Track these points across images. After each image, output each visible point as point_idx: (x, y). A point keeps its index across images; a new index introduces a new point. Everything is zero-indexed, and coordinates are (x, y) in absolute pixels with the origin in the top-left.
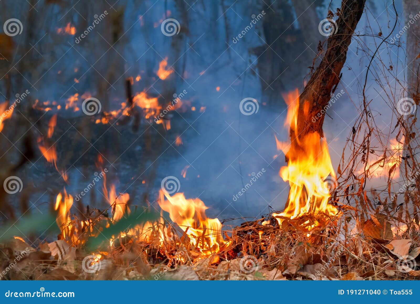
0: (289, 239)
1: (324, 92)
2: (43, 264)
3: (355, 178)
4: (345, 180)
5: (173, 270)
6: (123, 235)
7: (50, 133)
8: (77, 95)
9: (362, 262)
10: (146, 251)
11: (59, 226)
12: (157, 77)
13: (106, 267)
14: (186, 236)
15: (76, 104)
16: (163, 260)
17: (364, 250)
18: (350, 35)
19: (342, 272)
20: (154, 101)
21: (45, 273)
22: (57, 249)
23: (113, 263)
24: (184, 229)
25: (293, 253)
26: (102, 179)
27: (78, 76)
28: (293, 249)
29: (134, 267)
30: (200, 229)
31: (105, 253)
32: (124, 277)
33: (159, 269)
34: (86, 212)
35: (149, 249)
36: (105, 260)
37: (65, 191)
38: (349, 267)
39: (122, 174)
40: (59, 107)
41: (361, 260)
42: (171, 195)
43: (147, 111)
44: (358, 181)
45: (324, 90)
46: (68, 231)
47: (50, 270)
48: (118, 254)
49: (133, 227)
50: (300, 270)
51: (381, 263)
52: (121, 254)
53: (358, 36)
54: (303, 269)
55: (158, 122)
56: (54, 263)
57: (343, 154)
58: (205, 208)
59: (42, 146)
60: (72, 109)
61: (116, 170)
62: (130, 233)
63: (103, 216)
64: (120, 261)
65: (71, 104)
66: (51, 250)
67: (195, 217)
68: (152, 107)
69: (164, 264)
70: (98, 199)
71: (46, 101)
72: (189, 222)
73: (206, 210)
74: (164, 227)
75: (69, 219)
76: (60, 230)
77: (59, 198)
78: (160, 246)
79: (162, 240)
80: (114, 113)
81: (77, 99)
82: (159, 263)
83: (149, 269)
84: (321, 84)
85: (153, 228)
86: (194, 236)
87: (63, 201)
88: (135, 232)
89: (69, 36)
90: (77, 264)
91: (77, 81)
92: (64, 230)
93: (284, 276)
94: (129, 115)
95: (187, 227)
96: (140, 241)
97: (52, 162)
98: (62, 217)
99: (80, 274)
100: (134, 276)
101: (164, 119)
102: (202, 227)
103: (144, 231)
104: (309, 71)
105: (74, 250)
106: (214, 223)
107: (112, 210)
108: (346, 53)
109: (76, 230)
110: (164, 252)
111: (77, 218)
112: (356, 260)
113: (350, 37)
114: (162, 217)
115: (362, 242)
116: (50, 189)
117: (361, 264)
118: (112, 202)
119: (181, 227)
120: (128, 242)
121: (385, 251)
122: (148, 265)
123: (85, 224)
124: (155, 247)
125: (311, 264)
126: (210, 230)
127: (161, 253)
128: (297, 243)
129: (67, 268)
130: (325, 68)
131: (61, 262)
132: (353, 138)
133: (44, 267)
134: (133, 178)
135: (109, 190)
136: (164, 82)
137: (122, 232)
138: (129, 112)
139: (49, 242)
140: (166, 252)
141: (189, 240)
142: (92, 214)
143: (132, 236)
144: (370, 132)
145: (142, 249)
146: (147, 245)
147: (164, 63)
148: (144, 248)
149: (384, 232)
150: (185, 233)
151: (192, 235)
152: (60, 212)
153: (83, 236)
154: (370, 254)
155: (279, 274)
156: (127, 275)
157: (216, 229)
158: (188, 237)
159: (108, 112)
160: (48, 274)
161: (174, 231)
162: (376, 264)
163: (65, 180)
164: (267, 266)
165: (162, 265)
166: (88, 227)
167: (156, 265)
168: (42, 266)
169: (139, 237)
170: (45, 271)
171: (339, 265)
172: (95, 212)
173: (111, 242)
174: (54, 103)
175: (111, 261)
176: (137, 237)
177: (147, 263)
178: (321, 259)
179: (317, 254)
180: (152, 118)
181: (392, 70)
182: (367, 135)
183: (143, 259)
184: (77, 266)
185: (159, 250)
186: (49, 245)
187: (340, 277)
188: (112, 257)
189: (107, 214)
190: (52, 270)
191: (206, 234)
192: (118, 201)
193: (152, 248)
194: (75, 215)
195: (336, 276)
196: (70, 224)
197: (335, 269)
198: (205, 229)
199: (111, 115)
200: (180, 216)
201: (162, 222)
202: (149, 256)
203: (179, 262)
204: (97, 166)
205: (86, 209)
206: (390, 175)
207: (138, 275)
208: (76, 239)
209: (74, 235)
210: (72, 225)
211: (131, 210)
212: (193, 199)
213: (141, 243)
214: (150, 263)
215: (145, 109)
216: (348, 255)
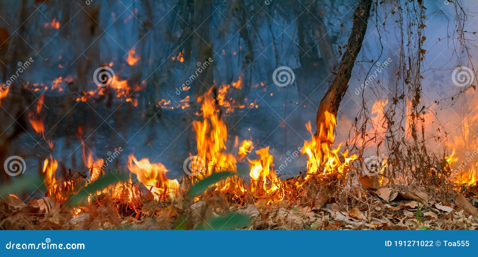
0: (315, 188)
1: (337, 97)
2: (33, 217)
3: (357, 149)
4: (351, 151)
5: (140, 221)
6: (99, 193)
7: (39, 109)
8: (60, 78)
9: (361, 202)
10: (118, 206)
11: (46, 185)
12: (127, 64)
13: (85, 219)
14: (151, 193)
15: (60, 85)
16: (132, 213)
17: (362, 195)
18: (353, 61)
19: (349, 208)
20: (124, 83)
21: (35, 224)
22: (44, 204)
23: (91, 216)
24: (149, 188)
25: (318, 196)
26: (82, 147)
27: (61, 63)
28: (318, 194)
29: (108, 219)
30: (162, 188)
31: (83, 208)
32: (100, 227)
33: (128, 221)
34: (69, 174)
35: (120, 204)
36: (84, 214)
37: (51, 157)
38: (353, 205)
39: (98, 142)
40: (46, 88)
41: (360, 200)
42: (138, 160)
43: (119, 91)
44: (358, 151)
45: (337, 95)
46: (54, 189)
47: (39, 222)
48: (94, 209)
49: (106, 186)
50: (323, 207)
51: (373, 202)
52: (98, 208)
53: (358, 62)
54: (325, 206)
55: (128, 100)
56: (42, 216)
57: (349, 134)
58: (166, 171)
59: (32, 119)
60: (57, 89)
61: (93, 139)
62: (105, 191)
63: (82, 177)
64: (96, 214)
65: (56, 86)
66: (39, 205)
67: (158, 178)
68: (123, 88)
69: (132, 216)
70: (78, 163)
71: (35, 83)
72: (153, 182)
73: (167, 172)
74: (132, 186)
75: (54, 180)
76: (47, 189)
77: (46, 163)
78: (129, 202)
79: (130, 197)
80: (91, 93)
81: (61, 81)
82: (128, 216)
83: (120, 221)
84: (335, 91)
85: (124, 187)
86: (157, 194)
87: (49, 165)
88: (109, 191)
89: (54, 29)
90: (61, 216)
91: (61, 67)
92: (50, 189)
93: (312, 211)
94: (104, 94)
95: (151, 186)
96: (113, 197)
97: (40, 133)
98: (49, 179)
99: (63, 225)
100: (108, 226)
101: (132, 97)
102: (164, 187)
103: (116, 190)
104: (327, 84)
105: (58, 205)
106: (174, 183)
107: (90, 173)
108: (351, 72)
109: (60, 189)
110: (132, 207)
111: (61, 179)
112: (357, 201)
113: (353, 62)
114: (131, 178)
115: (361, 190)
116: (39, 155)
117: (360, 204)
118: (89, 165)
119: (146, 186)
120: (102, 198)
121: (375, 195)
122: (120, 217)
123: (67, 184)
124: (125, 203)
125: (329, 203)
126: (170, 189)
127: (130, 207)
128: (320, 190)
129: (53, 220)
130: (338, 81)
131: (48, 215)
132: (356, 124)
133: (34, 220)
134: (107, 146)
135: (87, 155)
136: (133, 67)
137: (98, 190)
138: (103, 92)
139: (38, 199)
140: (134, 206)
141: (153, 196)
142: (73, 175)
143: (106, 194)
144: (366, 121)
145: (115, 204)
146: (118, 201)
147: (133, 51)
148: (116, 203)
149: (375, 184)
150: (149, 192)
151: (155, 193)
152: (47, 174)
153: (66, 194)
154: (366, 197)
155: (309, 210)
156: (102, 225)
157: (175, 188)
158: (152, 195)
159: (86, 92)
160: (37, 225)
161: (141, 190)
162: (370, 203)
163: (51, 147)
164: (302, 205)
165: (131, 217)
166: (70, 187)
167: (126, 218)
168: (32, 218)
169: (111, 195)
170: (35, 223)
171: (347, 204)
172: (75, 175)
173: (89, 198)
174: (42, 85)
175: (89, 214)
176: (110, 194)
177: (118, 216)
178: (336, 200)
179: (333, 197)
180: (122, 96)
181: (379, 83)
182: (364, 122)
183: (115, 212)
184: (61, 218)
185: (128, 205)
186: (38, 201)
187: (347, 212)
188: (90, 211)
189: (85, 175)
190: (41, 221)
191: (167, 192)
192: (94, 165)
193: (123, 203)
194: (59, 176)
195: (345, 211)
196: (55, 183)
197: (344, 206)
198: (166, 188)
199: (89, 95)
200: (146, 177)
201: (131, 182)
202: (120, 210)
203: (144, 215)
204: (77, 137)
205: (68, 172)
206: (378, 148)
207: (111, 226)
208: (60, 196)
209: (58, 193)
210: (57, 185)
211: (105, 173)
212: (156, 163)
213: (114, 199)
214: (121, 216)
215: (117, 89)
216: (352, 198)
